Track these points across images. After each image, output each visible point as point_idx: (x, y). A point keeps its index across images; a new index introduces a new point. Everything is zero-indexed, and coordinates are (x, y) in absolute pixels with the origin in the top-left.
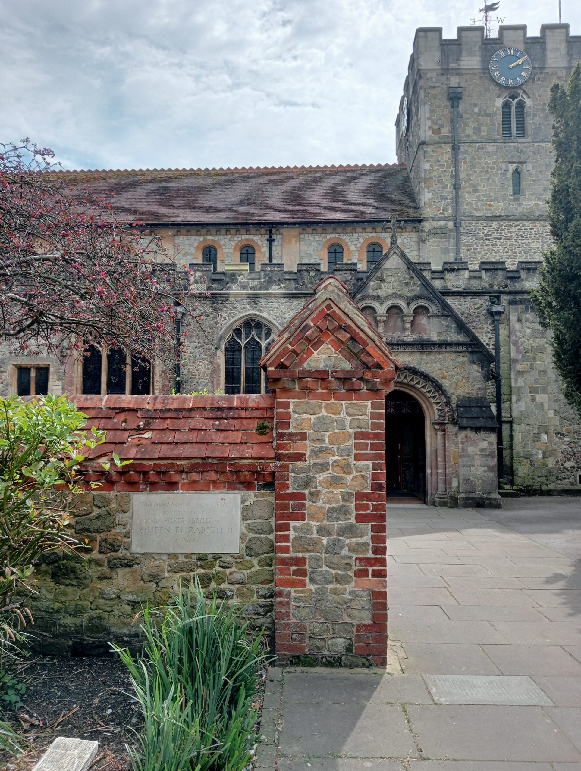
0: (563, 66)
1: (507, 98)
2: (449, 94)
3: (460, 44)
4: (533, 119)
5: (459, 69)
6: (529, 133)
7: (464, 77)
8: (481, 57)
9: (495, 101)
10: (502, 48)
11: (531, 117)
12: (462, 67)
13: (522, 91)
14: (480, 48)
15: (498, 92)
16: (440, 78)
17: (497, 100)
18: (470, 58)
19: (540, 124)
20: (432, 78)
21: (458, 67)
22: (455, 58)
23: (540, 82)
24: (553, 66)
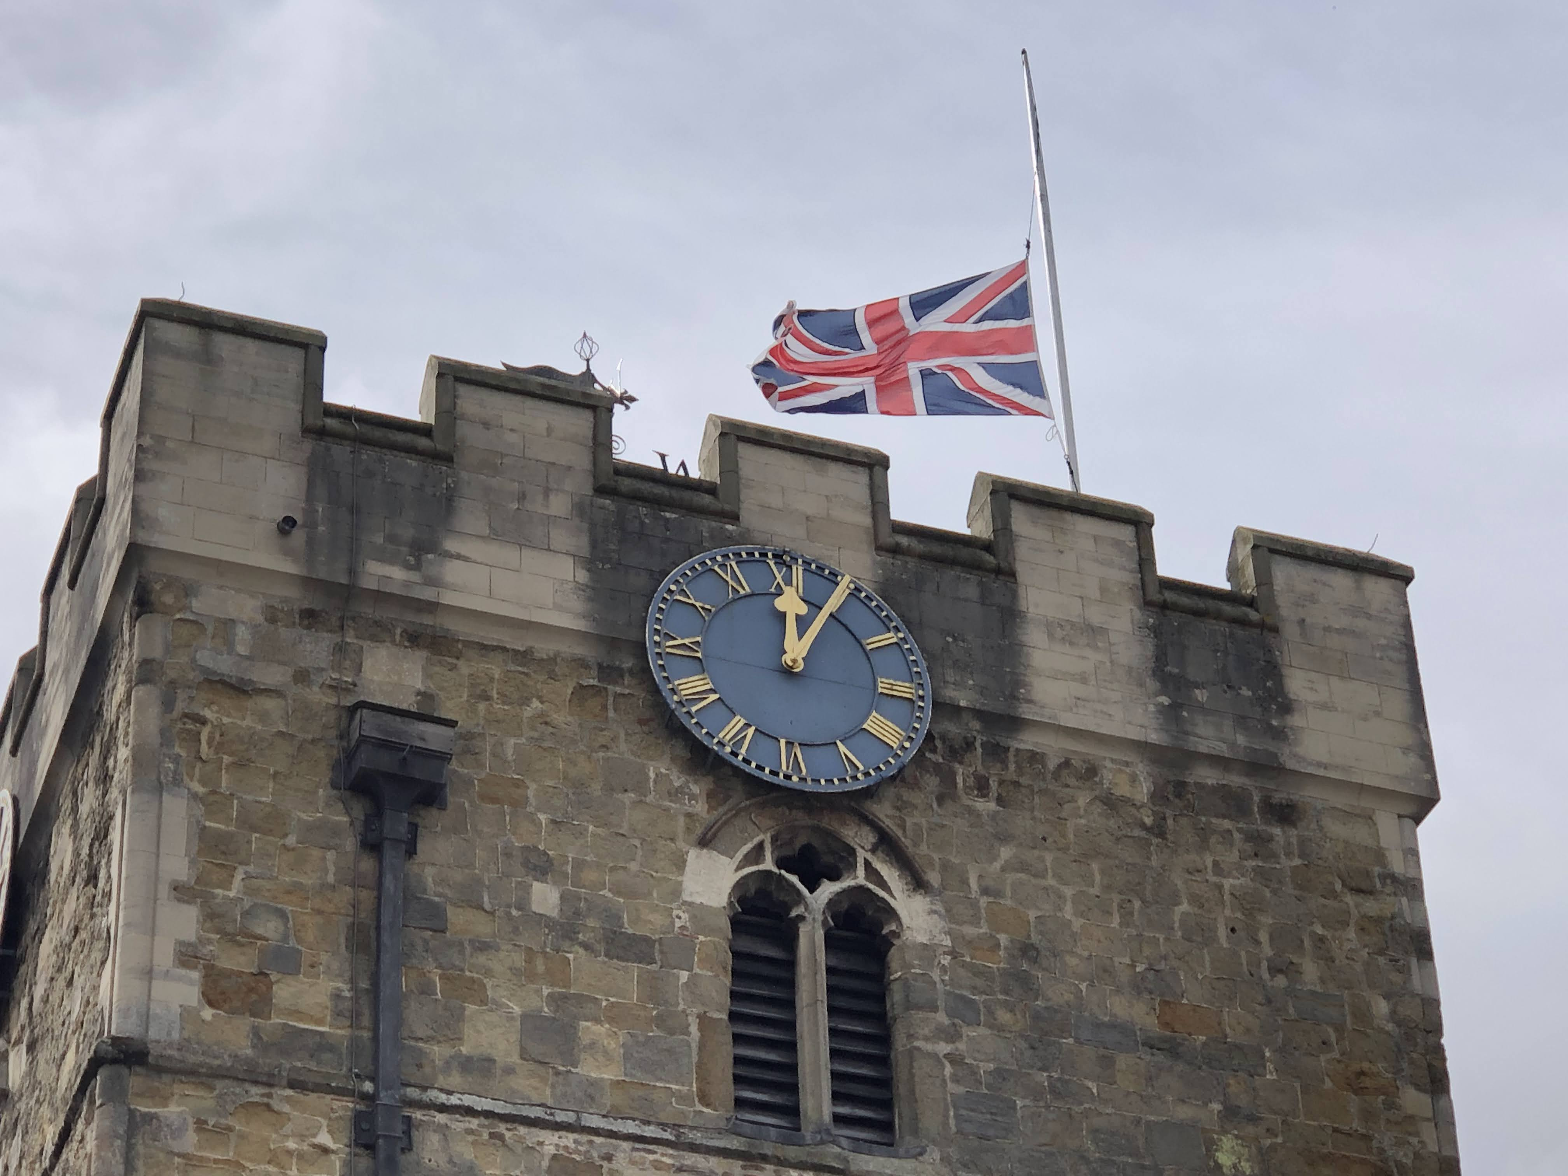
0: (1133, 733)
1: (768, 864)
2: (350, 755)
3: (448, 459)
4: (952, 1036)
5: (432, 607)
6: (930, 1121)
7: (464, 668)
8: (590, 563)
9: (680, 864)
10: (730, 540)
11: (942, 1018)
12: (449, 598)
13: (868, 838)
14: (580, 509)
15: (700, 808)
16: (285, 633)
17: (697, 859)
18: (508, 554)
19: (1000, 1074)
20: (228, 624)
21: (427, 594)
22: (408, 533)
23: (986, 806)
24: (1070, 720)
